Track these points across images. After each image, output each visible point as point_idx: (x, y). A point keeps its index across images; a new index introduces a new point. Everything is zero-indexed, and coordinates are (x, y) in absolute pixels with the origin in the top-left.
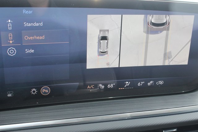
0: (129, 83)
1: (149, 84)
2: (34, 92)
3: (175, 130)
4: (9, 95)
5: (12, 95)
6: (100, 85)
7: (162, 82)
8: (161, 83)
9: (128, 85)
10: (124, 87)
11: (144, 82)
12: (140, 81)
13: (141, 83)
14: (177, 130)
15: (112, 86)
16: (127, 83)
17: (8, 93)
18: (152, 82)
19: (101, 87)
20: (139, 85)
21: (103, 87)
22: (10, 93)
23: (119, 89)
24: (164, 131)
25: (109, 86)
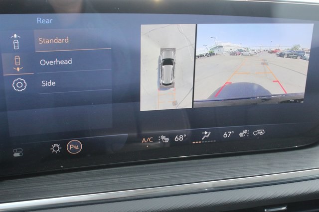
0: (210, 133)
1: (241, 135)
2: (56, 148)
3: (284, 208)
4: (17, 155)
5: (20, 154)
6: (163, 137)
7: (263, 131)
8: (261, 132)
9: (208, 136)
10: (201, 141)
11: (233, 132)
12: (227, 131)
13: (228, 134)
14: (287, 208)
15: (181, 139)
16: (206, 133)
17: (15, 151)
18: (245, 131)
19: (164, 141)
20: (225, 136)
21: (167, 140)
22: (18, 151)
23: (194, 143)
24: (266, 210)
25: (177, 139)
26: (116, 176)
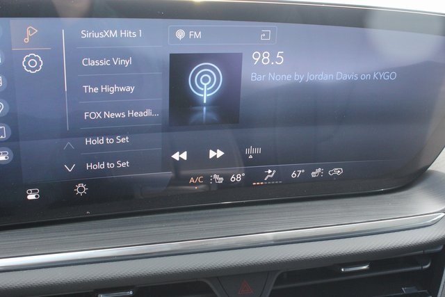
0: (274, 171)
1: (314, 174)
2: (81, 189)
3: (365, 267)
4: (31, 197)
5: (36, 196)
6: (216, 177)
7: (340, 170)
8: (338, 171)
9: (272, 176)
10: (264, 181)
11: (303, 171)
12: (296, 169)
13: (297, 173)
14: (369, 266)
15: (239, 179)
16: (270, 171)
17: (29, 192)
18: (319, 170)
19: (217, 181)
20: (294, 175)
21: (221, 180)
22: (33, 191)
23: (254, 184)
24: (343, 270)
25: (233, 179)
26: (156, 225)
